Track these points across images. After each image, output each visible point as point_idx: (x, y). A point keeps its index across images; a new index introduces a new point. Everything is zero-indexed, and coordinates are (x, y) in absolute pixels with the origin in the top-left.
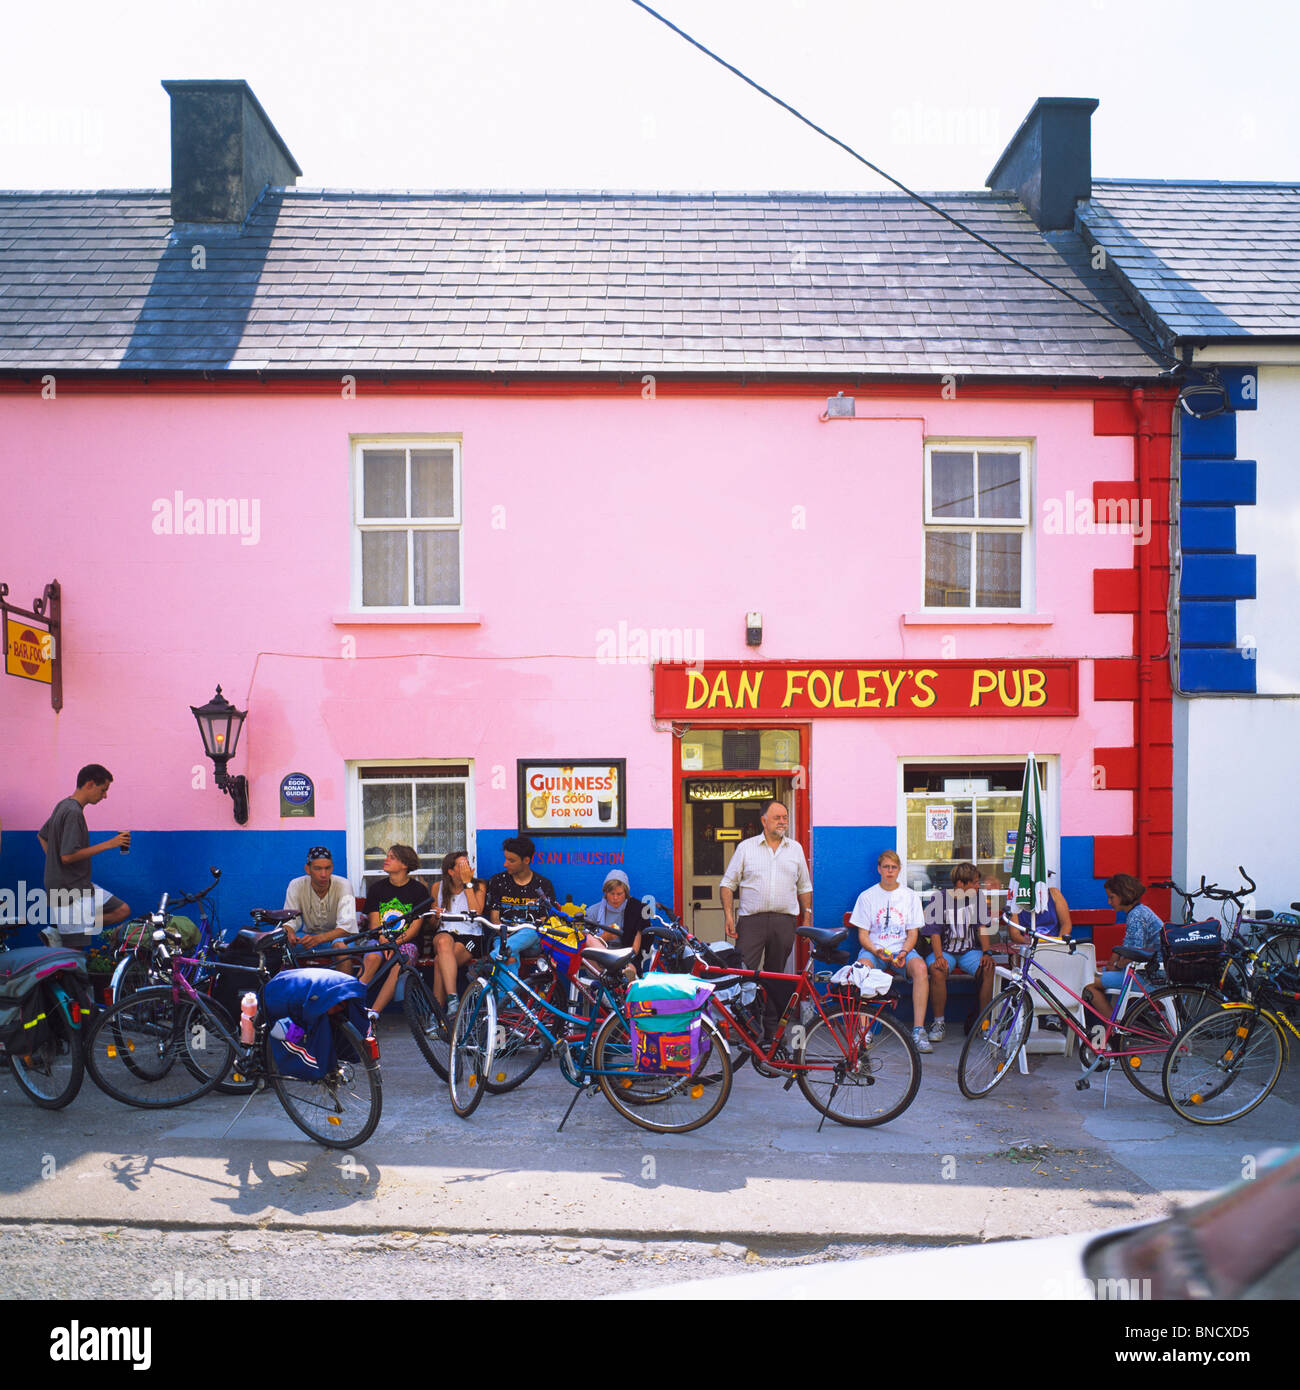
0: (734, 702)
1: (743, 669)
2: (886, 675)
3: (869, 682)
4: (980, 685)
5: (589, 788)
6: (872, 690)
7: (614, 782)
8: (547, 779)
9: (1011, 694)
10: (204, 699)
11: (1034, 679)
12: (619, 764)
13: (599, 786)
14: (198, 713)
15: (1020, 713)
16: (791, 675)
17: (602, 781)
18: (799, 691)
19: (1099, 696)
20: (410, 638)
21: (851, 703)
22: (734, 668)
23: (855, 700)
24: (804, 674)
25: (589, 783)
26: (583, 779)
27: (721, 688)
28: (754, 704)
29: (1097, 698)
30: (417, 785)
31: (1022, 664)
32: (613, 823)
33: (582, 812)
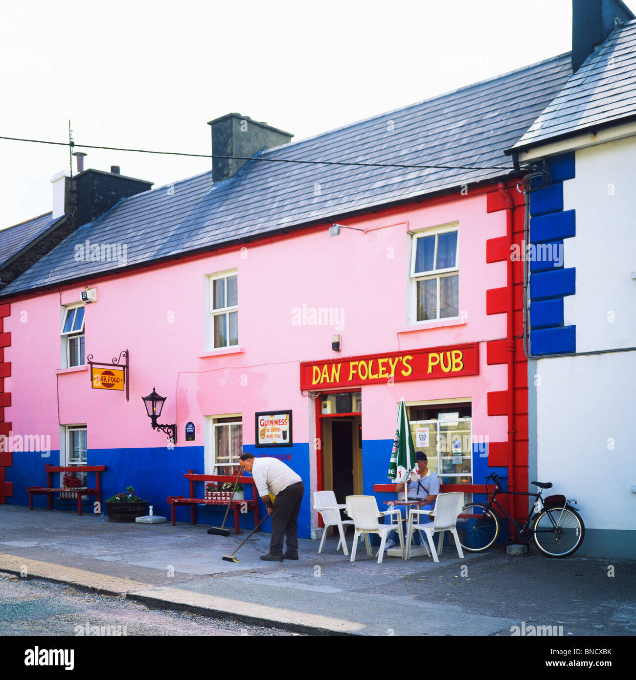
0: (330, 380)
1: (333, 363)
2: (390, 360)
3: (384, 364)
4: (432, 361)
5: (279, 425)
6: (384, 369)
7: (288, 421)
8: (265, 421)
9: (446, 366)
10: (148, 393)
11: (457, 356)
12: (289, 413)
13: (283, 423)
14: (145, 399)
15: (451, 375)
16: (351, 364)
17: (284, 421)
18: (355, 372)
20: (222, 361)
22: (330, 363)
23: (377, 375)
24: (356, 363)
25: (279, 422)
26: (277, 420)
27: (325, 374)
28: (338, 381)
29: (489, 364)
31: (451, 348)
32: (287, 441)
33: (277, 436)
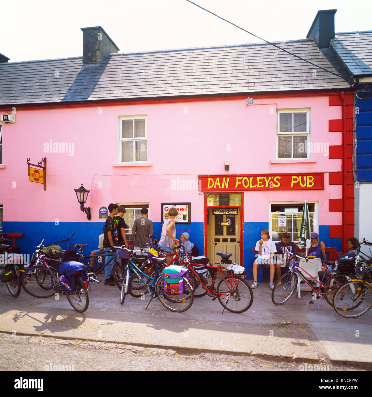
0: (221, 187)
1: (224, 177)
2: (265, 178)
3: (260, 180)
4: (294, 181)
5: (180, 211)
6: (261, 183)
7: (187, 209)
8: (169, 208)
9: (303, 183)
10: (78, 187)
11: (310, 179)
12: (189, 204)
14: (76, 191)
15: (306, 189)
16: (237, 178)
17: (184, 209)
18: (240, 183)
19: (331, 183)
20: (133, 170)
21: (255, 186)
22: (221, 177)
23: (256, 186)
24: (241, 178)
25: (180, 209)
26: (179, 208)
27: (217, 183)
28: (227, 187)
30: (135, 210)
31: (306, 174)
32: (187, 220)
33: (179, 218)
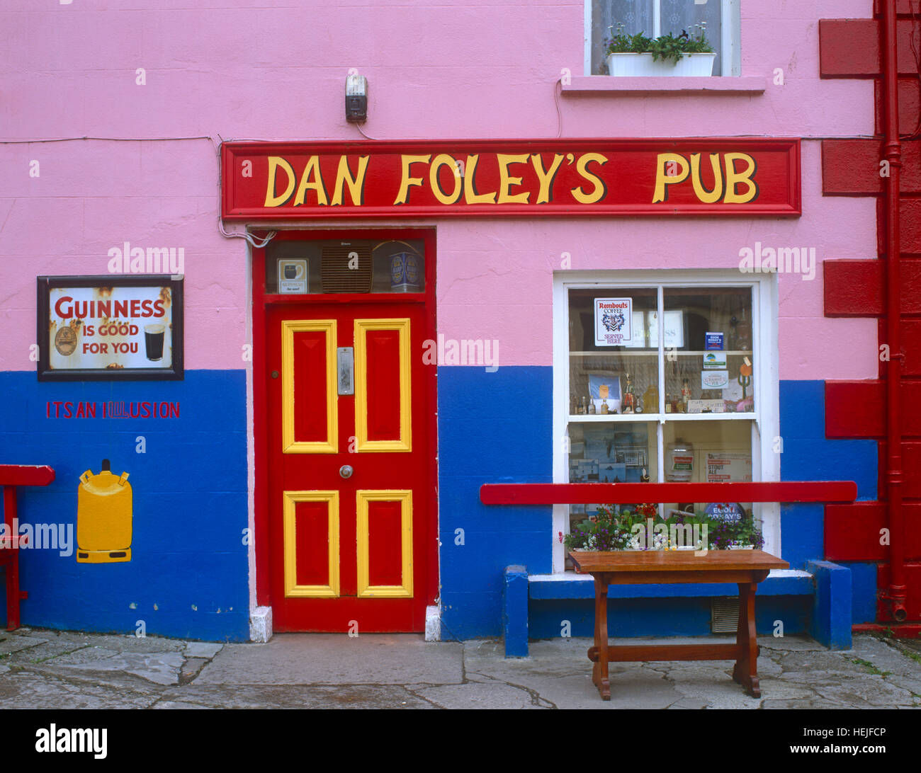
0: (329, 197)
1: (341, 153)
2: (537, 160)
3: (514, 169)
4: (665, 174)
5: (133, 315)
6: (517, 181)
7: (168, 308)
8: (77, 304)
9: (708, 187)
12: (174, 283)
13: (147, 312)
15: (721, 214)
16: (407, 160)
17: (152, 306)
18: (418, 182)
19: (828, 190)
22: (329, 152)
23: (494, 194)
24: (425, 159)
25: (133, 308)
26: (125, 302)
27: (311, 179)
28: (356, 199)
29: (826, 193)
31: (722, 146)
32: (165, 361)
33: (124, 348)
